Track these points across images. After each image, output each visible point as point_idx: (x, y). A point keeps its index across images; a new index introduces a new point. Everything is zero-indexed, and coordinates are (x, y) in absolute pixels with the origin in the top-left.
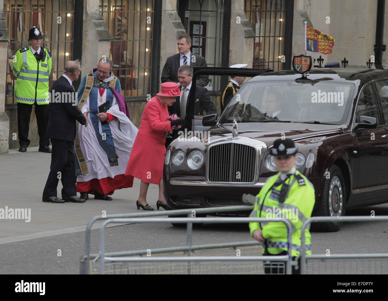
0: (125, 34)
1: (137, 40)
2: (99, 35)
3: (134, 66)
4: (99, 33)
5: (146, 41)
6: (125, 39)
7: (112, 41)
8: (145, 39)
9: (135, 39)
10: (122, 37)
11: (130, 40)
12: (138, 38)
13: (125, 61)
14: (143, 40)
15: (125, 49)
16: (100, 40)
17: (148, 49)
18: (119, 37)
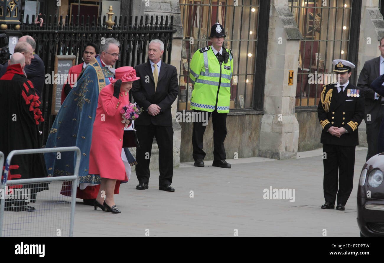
0: (318, 34)
1: (331, 41)
2: (288, 34)
3: (327, 70)
4: (288, 32)
5: (341, 42)
6: (317, 39)
7: (303, 41)
8: (340, 39)
9: (329, 39)
10: (314, 37)
11: (323, 41)
12: (332, 39)
13: (317, 65)
14: (338, 41)
15: (317, 50)
16: (288, 40)
17: (343, 51)
18: (311, 37)
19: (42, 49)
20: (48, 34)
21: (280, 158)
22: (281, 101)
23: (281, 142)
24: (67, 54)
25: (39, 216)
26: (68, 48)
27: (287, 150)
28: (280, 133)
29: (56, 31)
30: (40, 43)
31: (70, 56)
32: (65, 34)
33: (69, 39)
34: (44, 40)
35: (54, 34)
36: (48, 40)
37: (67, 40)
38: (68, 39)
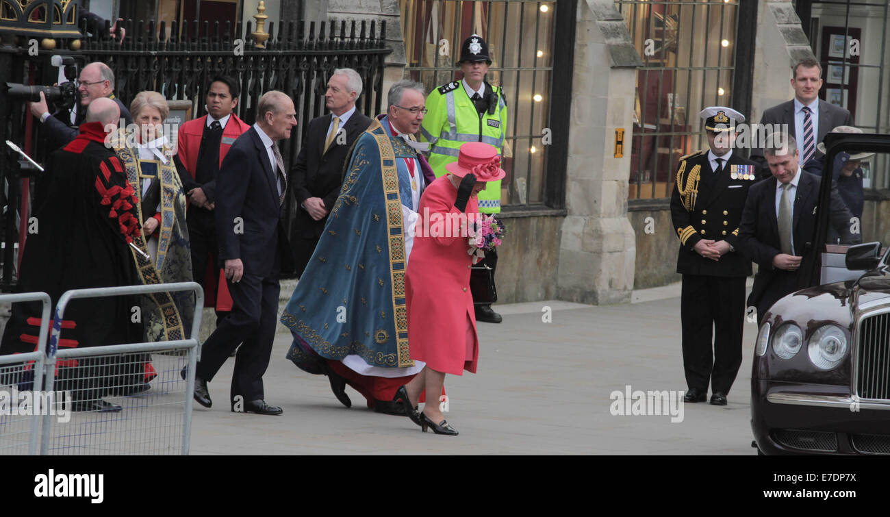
0: (672, 55)
1: (699, 69)
2: (612, 55)
3: (690, 127)
4: (613, 52)
5: (719, 70)
6: (671, 65)
7: (642, 69)
8: (716, 66)
9: (694, 66)
10: (665, 61)
11: (683, 69)
12: (701, 64)
13: (670, 117)
14: (712, 69)
15: (671, 87)
16: (613, 68)
17: (724, 89)
18: (658, 61)
19: (125, 88)
20: (138, 57)
21: (599, 302)
22: (601, 189)
23: (601, 270)
24: (175, 97)
25: (121, 420)
26: (176, 85)
27: (613, 286)
28: (599, 253)
29: (153, 52)
30: (121, 77)
31: (180, 102)
32: (171, 57)
33: (179, 68)
34: (130, 69)
35: (149, 58)
36: (136, 70)
37: (174, 69)
38: (176, 67)
